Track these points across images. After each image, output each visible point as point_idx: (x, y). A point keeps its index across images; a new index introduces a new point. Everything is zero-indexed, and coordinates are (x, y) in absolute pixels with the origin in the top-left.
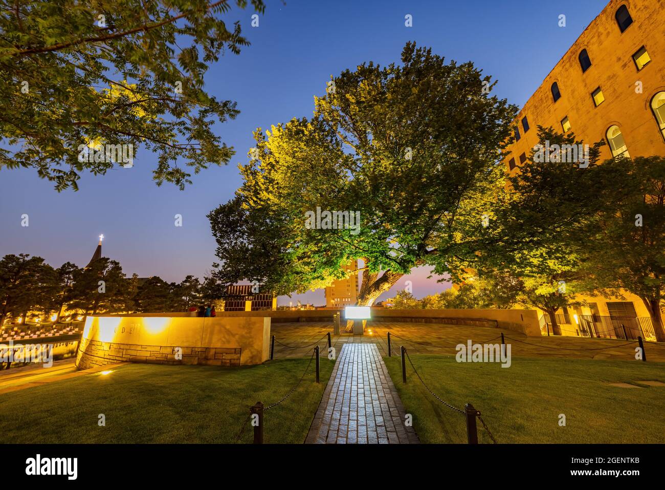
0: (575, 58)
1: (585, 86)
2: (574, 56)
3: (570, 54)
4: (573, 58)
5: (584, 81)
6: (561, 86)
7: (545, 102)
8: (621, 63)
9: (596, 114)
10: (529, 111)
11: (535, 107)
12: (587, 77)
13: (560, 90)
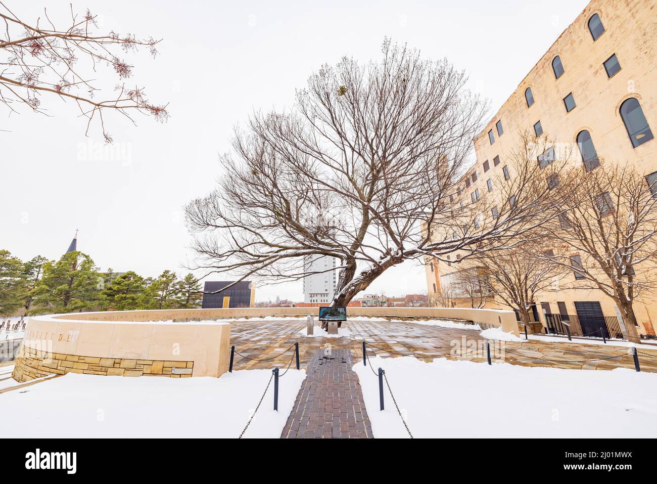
0: (549, 65)
1: (558, 92)
2: (547, 63)
3: (544, 61)
4: (546, 65)
5: (557, 87)
6: (534, 91)
7: (518, 106)
8: (593, 70)
9: (568, 119)
10: (504, 115)
11: (510, 111)
12: (559, 83)
13: (533, 96)
